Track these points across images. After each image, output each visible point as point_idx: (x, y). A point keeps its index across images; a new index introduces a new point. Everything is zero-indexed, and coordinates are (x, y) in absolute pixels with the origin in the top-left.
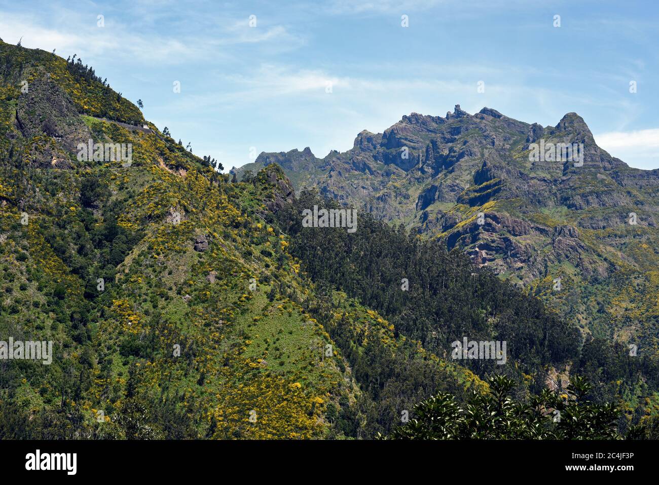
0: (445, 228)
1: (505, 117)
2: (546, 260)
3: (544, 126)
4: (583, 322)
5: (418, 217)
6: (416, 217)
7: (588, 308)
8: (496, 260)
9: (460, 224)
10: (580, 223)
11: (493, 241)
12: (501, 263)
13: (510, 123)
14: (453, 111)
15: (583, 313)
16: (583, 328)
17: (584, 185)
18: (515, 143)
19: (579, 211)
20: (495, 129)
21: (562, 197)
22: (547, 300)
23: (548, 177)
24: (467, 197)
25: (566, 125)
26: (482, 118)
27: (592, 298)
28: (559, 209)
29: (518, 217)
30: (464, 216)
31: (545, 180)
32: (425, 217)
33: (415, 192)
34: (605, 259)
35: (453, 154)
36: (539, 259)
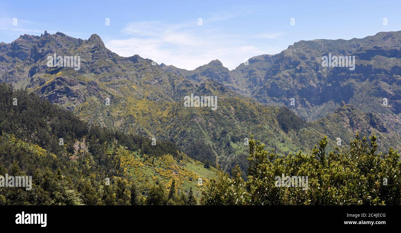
0: (41, 85)
1: (67, 36)
2: (85, 96)
3: (84, 40)
4: (101, 120)
5: (29, 80)
6: (28, 80)
7: (103, 114)
8: (64, 97)
9: (47, 82)
10: (99, 80)
11: (62, 89)
12: (66, 98)
13: (69, 39)
14: (44, 33)
15: (101, 116)
16: (101, 122)
17: (101, 64)
18: (71, 47)
19: (99, 75)
20: (62, 41)
21: (91, 69)
22: (86, 112)
23: (85, 61)
24: (50, 70)
25: (92, 39)
26: (56, 36)
27: (105, 110)
28: (91, 74)
29: (72, 78)
30: (49, 79)
31: (84, 63)
32: (32, 79)
33: (27, 69)
34: (110, 94)
35: (43, 52)
36: (82, 95)
